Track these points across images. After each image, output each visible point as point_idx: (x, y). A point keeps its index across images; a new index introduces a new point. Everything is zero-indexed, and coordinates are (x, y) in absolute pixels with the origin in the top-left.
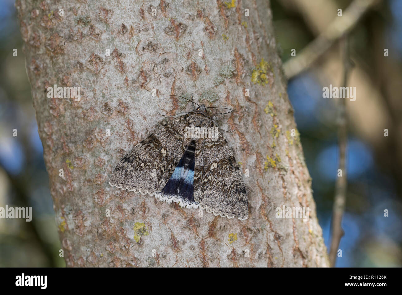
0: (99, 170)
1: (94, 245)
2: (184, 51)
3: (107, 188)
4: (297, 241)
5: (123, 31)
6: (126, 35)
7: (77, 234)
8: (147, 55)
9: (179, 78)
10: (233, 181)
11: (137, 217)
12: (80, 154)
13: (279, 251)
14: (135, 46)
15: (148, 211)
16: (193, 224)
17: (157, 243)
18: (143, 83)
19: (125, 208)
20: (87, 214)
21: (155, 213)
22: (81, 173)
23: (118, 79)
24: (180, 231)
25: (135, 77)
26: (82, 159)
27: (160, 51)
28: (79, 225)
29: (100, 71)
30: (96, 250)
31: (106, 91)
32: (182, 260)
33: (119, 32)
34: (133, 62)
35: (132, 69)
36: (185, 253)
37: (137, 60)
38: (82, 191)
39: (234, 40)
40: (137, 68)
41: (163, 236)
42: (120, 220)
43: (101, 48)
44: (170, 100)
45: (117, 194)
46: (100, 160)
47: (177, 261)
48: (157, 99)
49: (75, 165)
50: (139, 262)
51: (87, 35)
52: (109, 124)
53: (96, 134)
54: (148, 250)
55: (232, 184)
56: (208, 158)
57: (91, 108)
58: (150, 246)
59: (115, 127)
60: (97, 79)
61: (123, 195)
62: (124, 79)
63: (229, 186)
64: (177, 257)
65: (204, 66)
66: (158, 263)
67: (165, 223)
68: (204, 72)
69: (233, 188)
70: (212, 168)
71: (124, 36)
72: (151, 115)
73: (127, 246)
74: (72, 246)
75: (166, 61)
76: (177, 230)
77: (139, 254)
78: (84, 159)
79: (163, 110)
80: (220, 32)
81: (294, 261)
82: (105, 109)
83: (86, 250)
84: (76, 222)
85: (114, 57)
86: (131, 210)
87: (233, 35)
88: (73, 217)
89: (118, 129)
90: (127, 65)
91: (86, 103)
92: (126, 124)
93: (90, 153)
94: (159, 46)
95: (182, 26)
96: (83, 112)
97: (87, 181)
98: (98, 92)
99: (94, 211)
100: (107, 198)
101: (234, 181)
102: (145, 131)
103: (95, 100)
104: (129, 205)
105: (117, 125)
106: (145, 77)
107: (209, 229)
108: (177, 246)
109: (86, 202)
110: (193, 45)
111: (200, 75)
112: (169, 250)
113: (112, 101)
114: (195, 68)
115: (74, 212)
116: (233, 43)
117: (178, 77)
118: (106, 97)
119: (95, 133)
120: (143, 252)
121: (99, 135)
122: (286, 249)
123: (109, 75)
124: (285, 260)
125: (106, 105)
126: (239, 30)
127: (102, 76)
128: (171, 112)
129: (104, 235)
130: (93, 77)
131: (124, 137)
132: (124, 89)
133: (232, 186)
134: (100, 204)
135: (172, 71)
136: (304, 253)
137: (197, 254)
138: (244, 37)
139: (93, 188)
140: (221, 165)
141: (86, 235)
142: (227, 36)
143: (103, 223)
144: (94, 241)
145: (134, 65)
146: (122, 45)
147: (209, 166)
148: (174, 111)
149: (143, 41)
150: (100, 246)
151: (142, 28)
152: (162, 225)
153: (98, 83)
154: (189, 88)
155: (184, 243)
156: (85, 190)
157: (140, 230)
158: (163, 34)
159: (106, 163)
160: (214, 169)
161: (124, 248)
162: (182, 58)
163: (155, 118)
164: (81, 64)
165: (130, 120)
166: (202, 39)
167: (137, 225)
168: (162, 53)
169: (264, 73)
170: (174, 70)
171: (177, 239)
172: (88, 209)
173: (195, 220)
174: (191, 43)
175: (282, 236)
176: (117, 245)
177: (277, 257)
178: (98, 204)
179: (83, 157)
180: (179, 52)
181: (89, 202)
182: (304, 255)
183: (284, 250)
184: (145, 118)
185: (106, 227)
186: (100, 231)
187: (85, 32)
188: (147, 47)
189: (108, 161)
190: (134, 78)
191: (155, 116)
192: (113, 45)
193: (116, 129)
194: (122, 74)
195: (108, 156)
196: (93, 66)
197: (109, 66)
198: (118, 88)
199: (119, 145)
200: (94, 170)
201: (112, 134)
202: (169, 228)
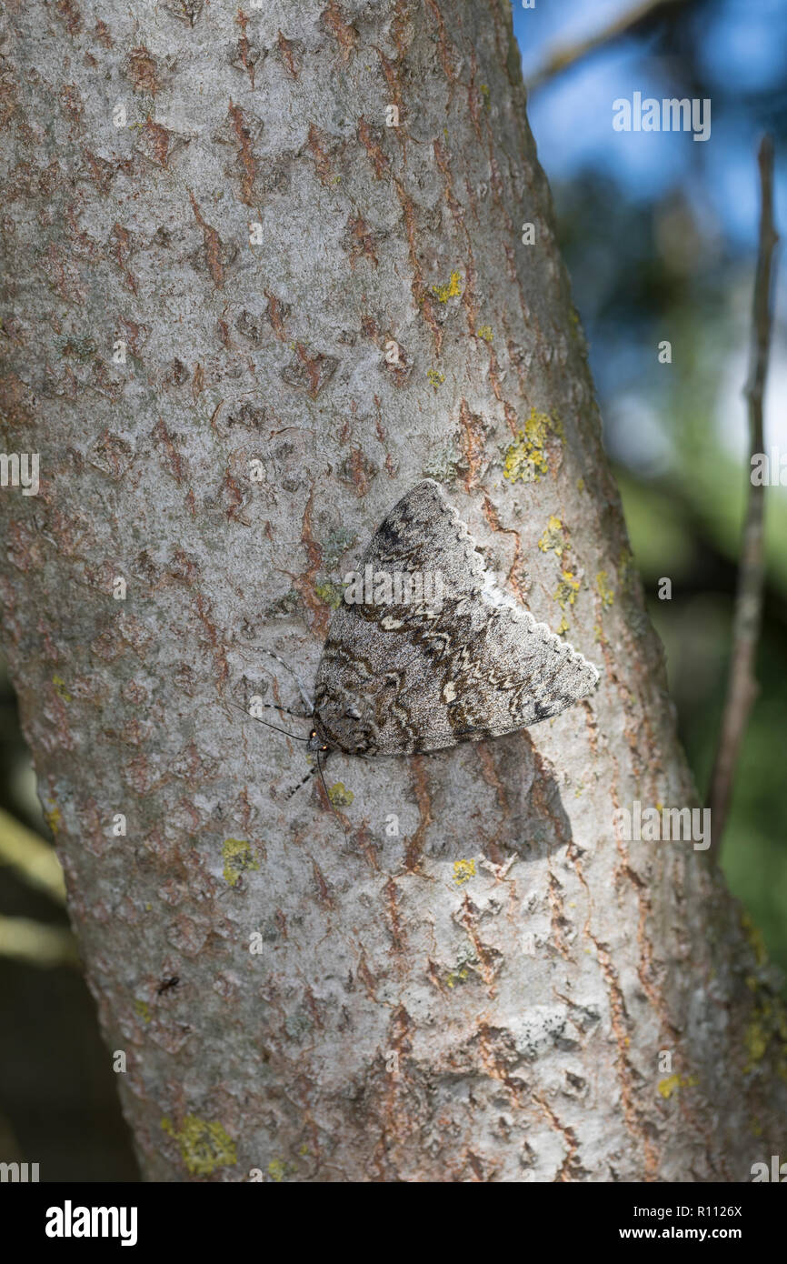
0: (133, 710)
1: (130, 881)
2: (331, 422)
3: (154, 755)
4: (625, 851)
5: (179, 378)
6: (186, 388)
7: (88, 849)
8: (240, 437)
9: (323, 492)
10: (385, 565)
11: (229, 826)
12: (86, 669)
13: (579, 886)
14: (210, 414)
15: (256, 816)
16: (367, 844)
17: (280, 887)
18: (234, 506)
19: (199, 805)
20: (109, 809)
21: (273, 819)
22: (90, 712)
23: (169, 497)
24: (334, 860)
25: (211, 491)
26: (90, 680)
27: (271, 426)
28: (92, 830)
29: (123, 475)
30: (135, 894)
31: (142, 524)
32: (342, 929)
33: (168, 381)
34: (205, 454)
35: (205, 472)
36: (348, 911)
37: (215, 449)
38: (94, 754)
39: (458, 381)
40: (216, 470)
41: (295, 872)
42: (189, 832)
43: (124, 416)
44: (300, 548)
45: (179, 772)
46: (133, 688)
47: (329, 930)
48: (268, 546)
49: (75, 694)
50: (238, 931)
51: (88, 385)
52: (151, 602)
53: (121, 627)
54: (259, 903)
55: (391, 561)
56: (388, 647)
57: (105, 564)
58: (264, 895)
59: (167, 612)
60: (117, 493)
61: (192, 773)
62: (184, 496)
63: (400, 563)
64: (329, 921)
65: (383, 459)
66: (285, 934)
67: (298, 842)
68: (383, 476)
69: (398, 553)
70: (398, 624)
71: (180, 390)
72: (256, 583)
73: (208, 891)
74: (78, 871)
75: (286, 450)
76: (326, 860)
77: (237, 912)
78: (95, 680)
79: (285, 572)
80: (421, 367)
81: (616, 902)
82: (142, 565)
83: (112, 891)
84: (85, 822)
85: (157, 441)
86: (214, 811)
87: (456, 369)
88: (76, 810)
89: (175, 617)
90: (191, 462)
91: (93, 549)
92: (194, 606)
93: (109, 668)
94: (268, 412)
95: (325, 361)
96: (87, 570)
97: (106, 733)
98: (121, 524)
99: (126, 804)
100: (154, 778)
101: (384, 562)
102: (241, 624)
103: (115, 544)
104: (209, 798)
105: (173, 606)
106: (238, 491)
107: (405, 854)
108: (329, 894)
109: (105, 781)
110: (354, 408)
111: (375, 481)
112: (311, 904)
113: (157, 548)
114: (360, 463)
115: (77, 798)
116: (455, 388)
117: (320, 488)
118: (142, 537)
119: (118, 624)
120: (248, 909)
121: (128, 630)
122: (596, 878)
123: (147, 484)
124: (594, 905)
125: (144, 557)
126: (470, 351)
127: (130, 487)
128: (304, 576)
129: (151, 863)
130: (107, 489)
131: (191, 638)
132: (187, 521)
133: (395, 558)
134: (139, 791)
135: (303, 475)
136: (642, 874)
137: (377, 914)
138: (485, 368)
139: (121, 751)
140: (378, 612)
141: (110, 856)
142: (440, 374)
143: (149, 835)
144: (127, 872)
145: (208, 460)
146: (178, 412)
147: (400, 631)
148: (311, 575)
149: (228, 401)
150: (144, 885)
151: (226, 370)
152: (292, 847)
153: (122, 502)
154: (348, 516)
155: (346, 887)
156: (101, 752)
157: (237, 859)
158: (278, 382)
159: (150, 697)
160: (396, 618)
161: (200, 898)
162: (328, 440)
163: (264, 592)
164: (78, 456)
165: (204, 596)
166: (376, 390)
167: (231, 847)
168: (276, 430)
169: (538, 449)
170: (308, 472)
171: (329, 880)
172: (112, 799)
173: (369, 835)
174: (350, 401)
175: (584, 851)
176: (183, 888)
177: (573, 902)
178: (134, 790)
179: (93, 676)
180: (318, 427)
181: (111, 781)
182: (643, 880)
183: (590, 882)
184: (240, 592)
185: (154, 843)
186: (142, 852)
187: (82, 378)
188: (240, 418)
189: (154, 692)
190: (208, 494)
191: (266, 586)
192: (155, 411)
193: (171, 617)
194: (179, 482)
195: (153, 678)
196: (106, 460)
197: (147, 462)
198: (171, 518)
199: (178, 656)
200: (120, 709)
201: (162, 627)
202: (308, 855)
